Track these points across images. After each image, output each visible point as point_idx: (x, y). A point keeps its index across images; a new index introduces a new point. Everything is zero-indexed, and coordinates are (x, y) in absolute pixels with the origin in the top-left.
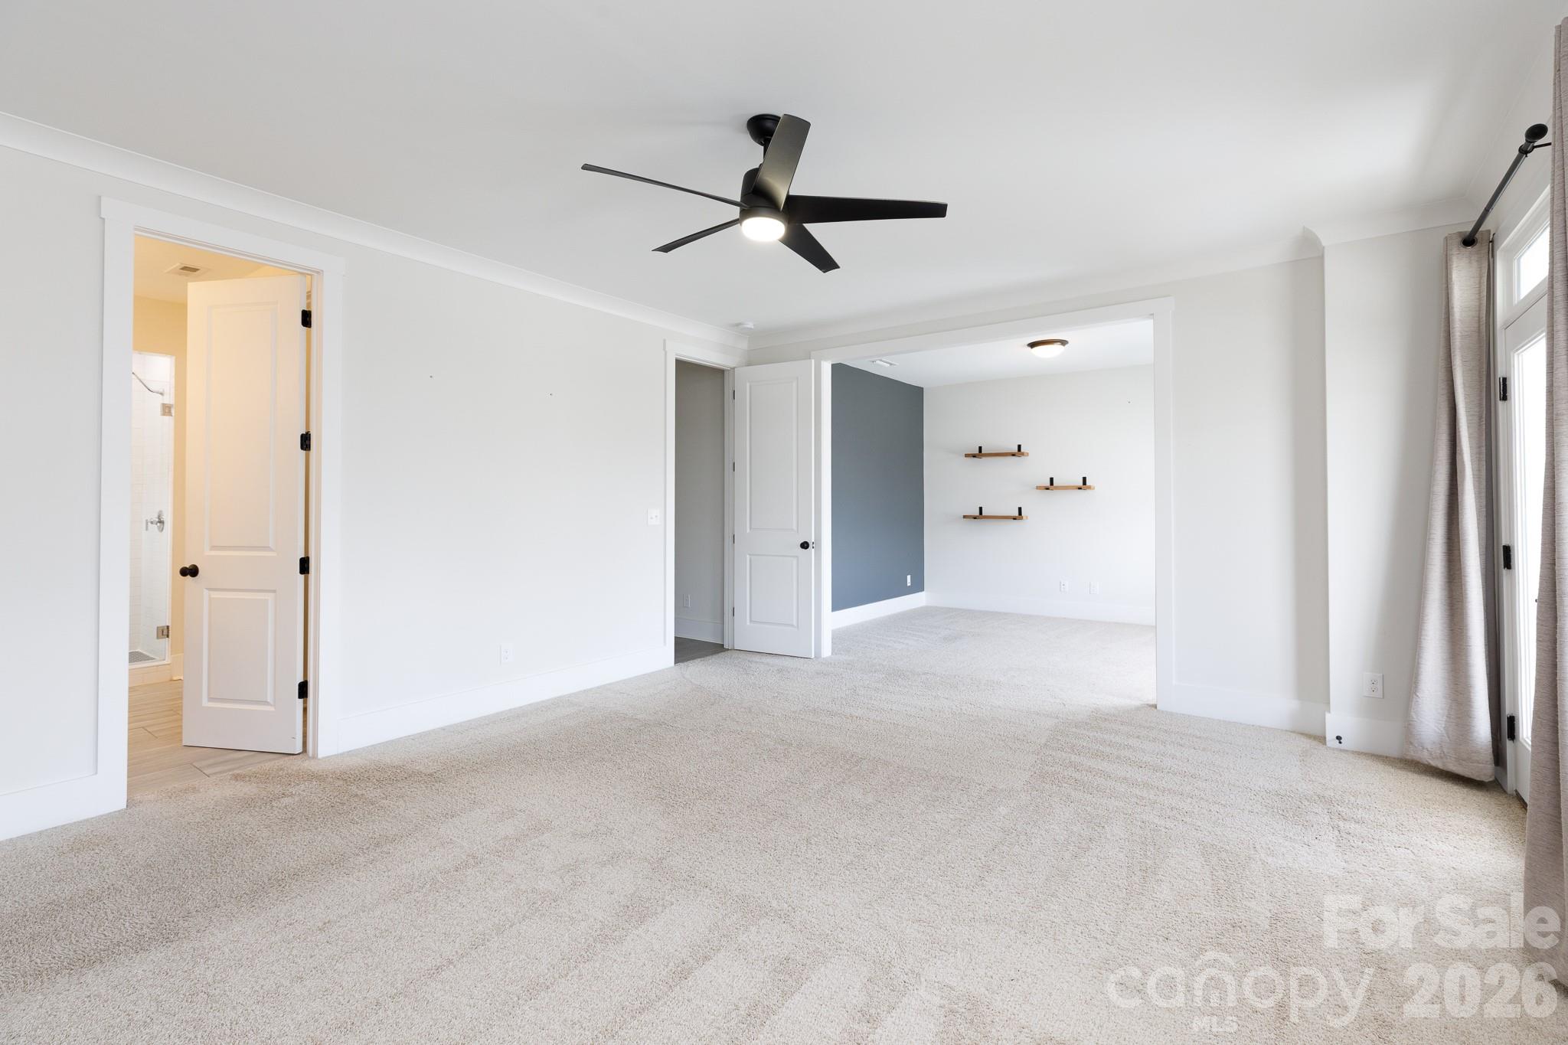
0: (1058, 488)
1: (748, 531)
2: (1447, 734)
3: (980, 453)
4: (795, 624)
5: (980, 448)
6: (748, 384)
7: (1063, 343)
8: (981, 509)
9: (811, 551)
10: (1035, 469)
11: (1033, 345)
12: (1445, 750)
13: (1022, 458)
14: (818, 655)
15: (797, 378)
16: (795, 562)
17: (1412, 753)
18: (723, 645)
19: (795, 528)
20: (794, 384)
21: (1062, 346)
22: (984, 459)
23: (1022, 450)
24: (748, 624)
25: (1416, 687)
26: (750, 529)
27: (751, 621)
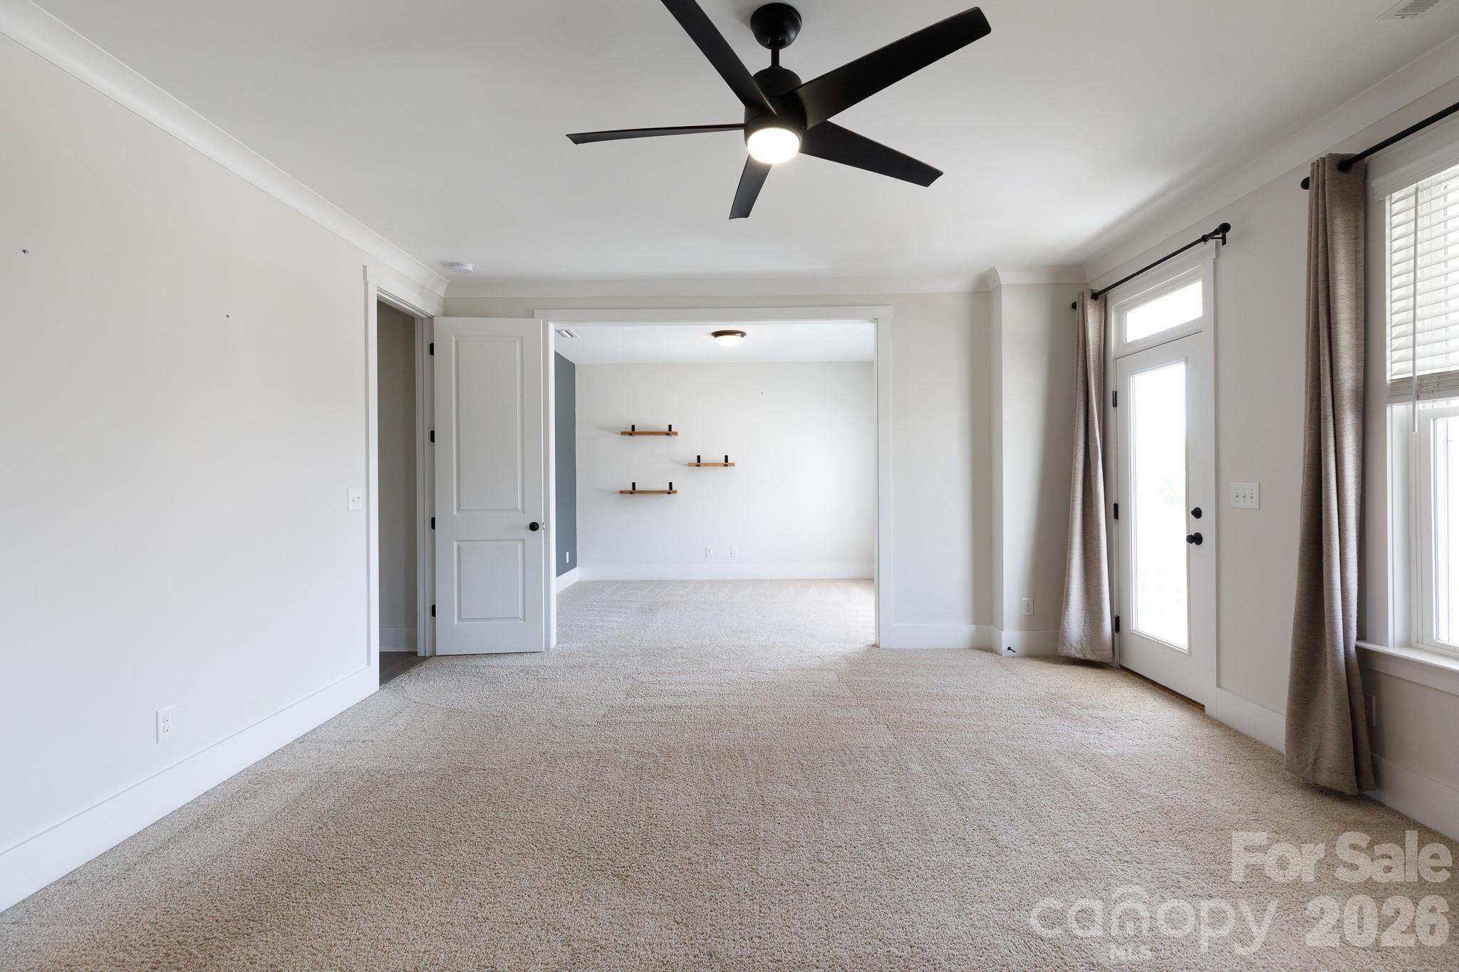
0: (706, 465)
1: (455, 512)
2: (1085, 634)
3: (633, 432)
4: (520, 615)
5: (633, 427)
6: (453, 339)
7: (743, 334)
8: (634, 484)
9: (541, 532)
10: (685, 446)
11: (717, 334)
12: (1084, 646)
13: (672, 438)
14: (548, 647)
15: (522, 338)
16: (520, 546)
17: (1065, 651)
18: (416, 653)
19: (519, 507)
20: (518, 344)
21: (741, 338)
22: (637, 438)
23: (673, 430)
24: (456, 622)
25: (1067, 605)
26: (459, 509)
27: (460, 618)
